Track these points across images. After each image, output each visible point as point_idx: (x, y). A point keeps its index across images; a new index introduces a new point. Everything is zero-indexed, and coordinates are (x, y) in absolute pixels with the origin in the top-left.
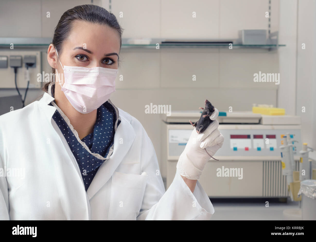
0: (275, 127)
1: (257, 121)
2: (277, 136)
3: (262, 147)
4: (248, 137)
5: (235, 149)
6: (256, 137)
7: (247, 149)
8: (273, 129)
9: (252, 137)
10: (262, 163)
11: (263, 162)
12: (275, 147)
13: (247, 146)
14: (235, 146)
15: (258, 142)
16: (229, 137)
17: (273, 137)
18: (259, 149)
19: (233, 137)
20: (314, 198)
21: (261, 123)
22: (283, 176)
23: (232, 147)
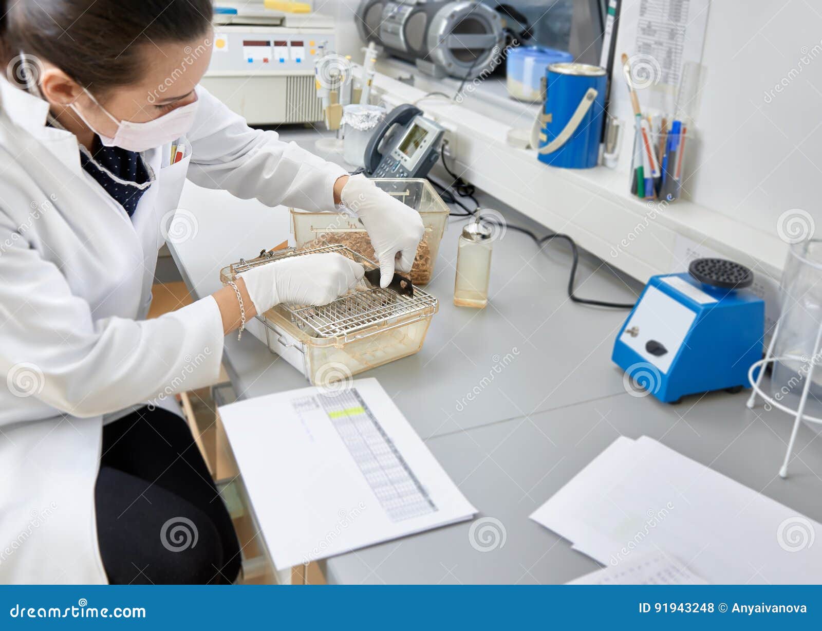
0: (302, 31)
1: (278, 22)
2: (305, 44)
3: (286, 58)
4: (267, 44)
5: (250, 61)
6: (278, 44)
7: (266, 60)
8: (300, 34)
9: (272, 44)
10: (285, 79)
11: (287, 78)
12: (302, 58)
13: (266, 57)
14: (250, 57)
15: (281, 51)
16: (242, 44)
17: (299, 44)
18: (282, 61)
19: (246, 43)
20: (361, 130)
21: (283, 24)
22: (319, 98)
23: (246, 58)
